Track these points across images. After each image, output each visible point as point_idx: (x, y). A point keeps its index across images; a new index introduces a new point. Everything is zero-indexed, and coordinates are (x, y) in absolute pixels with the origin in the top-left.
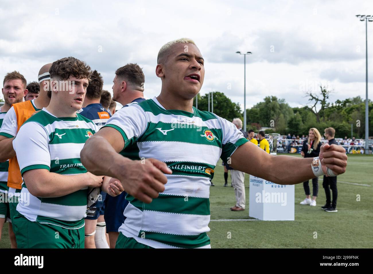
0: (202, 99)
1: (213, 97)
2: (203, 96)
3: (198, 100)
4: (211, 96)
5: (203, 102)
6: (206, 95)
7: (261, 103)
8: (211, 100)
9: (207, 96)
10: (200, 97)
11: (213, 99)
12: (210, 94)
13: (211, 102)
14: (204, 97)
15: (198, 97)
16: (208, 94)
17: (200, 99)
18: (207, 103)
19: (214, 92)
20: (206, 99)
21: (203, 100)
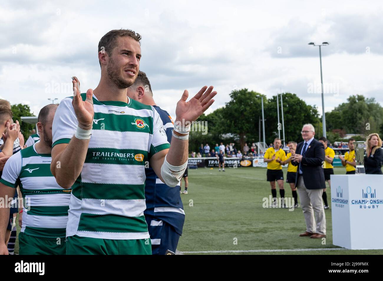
0: (269, 102)
1: (283, 100)
2: (270, 99)
3: (264, 104)
4: (280, 99)
5: (271, 106)
6: (274, 97)
7: (344, 105)
8: (280, 103)
9: (276, 99)
10: (267, 100)
11: (283, 102)
12: (279, 96)
13: (281, 105)
14: (272, 100)
15: (264, 101)
16: (276, 97)
17: (267, 103)
18: (275, 107)
19: (283, 94)
20: (274, 103)
21: (271, 104)
